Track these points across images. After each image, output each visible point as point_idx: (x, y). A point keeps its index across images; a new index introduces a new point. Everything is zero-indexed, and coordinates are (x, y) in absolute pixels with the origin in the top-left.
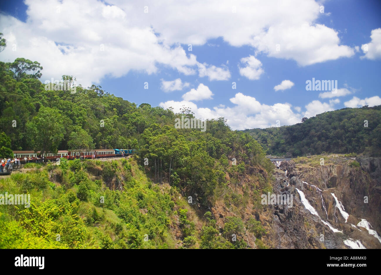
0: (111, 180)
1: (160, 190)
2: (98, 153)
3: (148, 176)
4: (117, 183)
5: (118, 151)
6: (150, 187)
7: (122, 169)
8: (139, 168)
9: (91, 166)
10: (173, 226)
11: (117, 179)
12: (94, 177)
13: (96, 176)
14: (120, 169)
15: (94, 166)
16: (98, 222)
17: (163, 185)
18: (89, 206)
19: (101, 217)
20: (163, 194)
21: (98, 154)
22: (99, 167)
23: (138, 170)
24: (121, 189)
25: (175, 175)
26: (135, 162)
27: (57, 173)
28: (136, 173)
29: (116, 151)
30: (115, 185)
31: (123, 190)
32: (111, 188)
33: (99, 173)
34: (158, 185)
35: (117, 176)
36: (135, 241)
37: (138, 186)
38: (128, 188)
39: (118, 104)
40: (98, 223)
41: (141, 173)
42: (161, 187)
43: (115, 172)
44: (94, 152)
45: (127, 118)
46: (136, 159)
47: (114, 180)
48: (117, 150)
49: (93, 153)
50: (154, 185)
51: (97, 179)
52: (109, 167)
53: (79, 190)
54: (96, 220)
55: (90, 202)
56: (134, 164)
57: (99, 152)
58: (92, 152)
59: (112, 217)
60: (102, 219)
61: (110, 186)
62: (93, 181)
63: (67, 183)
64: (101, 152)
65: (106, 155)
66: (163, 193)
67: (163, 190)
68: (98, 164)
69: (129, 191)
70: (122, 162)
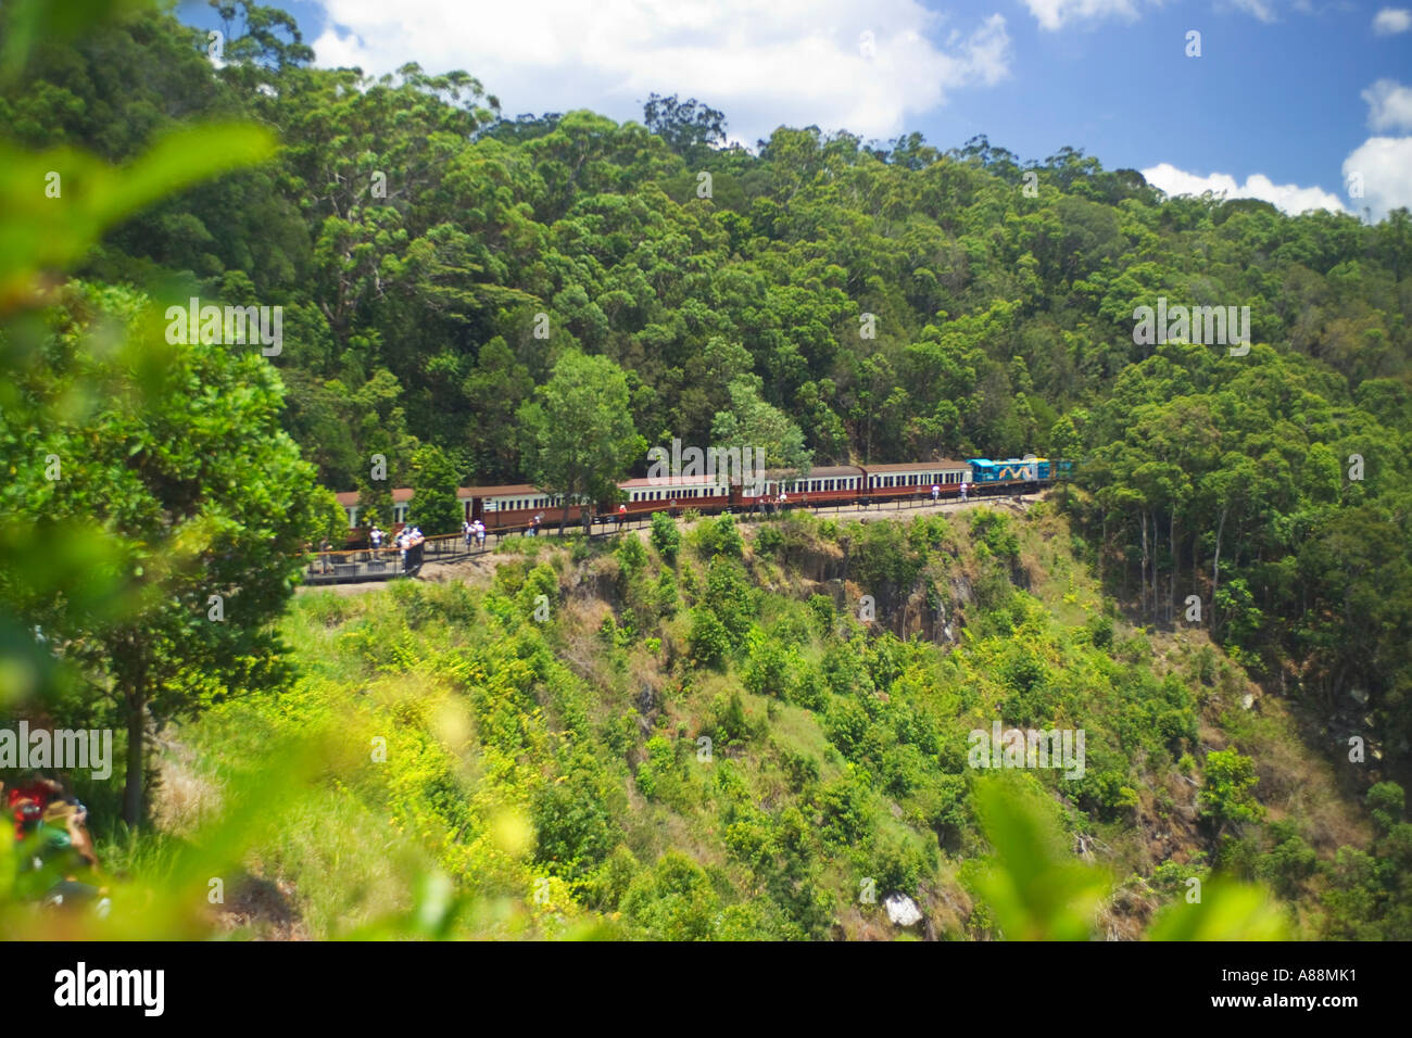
0: (905, 600)
1: (1154, 655)
2: (879, 479)
3: (1107, 591)
4: (930, 615)
5: (989, 469)
6: (1101, 638)
7: (969, 552)
8: (1071, 550)
9: (798, 540)
10: (1154, 818)
11: (928, 595)
12: (809, 583)
13: (818, 580)
14: (955, 555)
15: (811, 540)
16: (741, 742)
17: (1177, 635)
18: (724, 687)
19: (752, 726)
20: (1161, 675)
21: (879, 484)
22: (831, 547)
23: (1066, 557)
24: (947, 638)
25: (1234, 593)
26: (1062, 524)
27: (603, 571)
28: (1052, 573)
29: (977, 469)
30: (919, 618)
31: (957, 641)
32: (904, 629)
33: (828, 566)
34: (1150, 632)
35: (929, 583)
36: (840, 819)
37: (1033, 631)
38: (984, 634)
39: (1049, 229)
40: (739, 747)
41: (1078, 571)
42: (1161, 643)
43: (920, 564)
44: (855, 478)
45: (1094, 298)
46: (1066, 510)
47: (915, 597)
48: (984, 463)
49: (852, 480)
50: (1129, 634)
51: (820, 591)
52: (894, 546)
53: (696, 629)
54: (733, 736)
55: (731, 674)
56: (1052, 530)
57: (882, 476)
58: (848, 478)
59: (802, 732)
60: (758, 734)
61: (900, 621)
62: (806, 597)
63: (638, 605)
64: (895, 475)
65: (919, 491)
66: (1165, 672)
67: (1170, 658)
68: (828, 533)
69: (982, 649)
70: (974, 521)
